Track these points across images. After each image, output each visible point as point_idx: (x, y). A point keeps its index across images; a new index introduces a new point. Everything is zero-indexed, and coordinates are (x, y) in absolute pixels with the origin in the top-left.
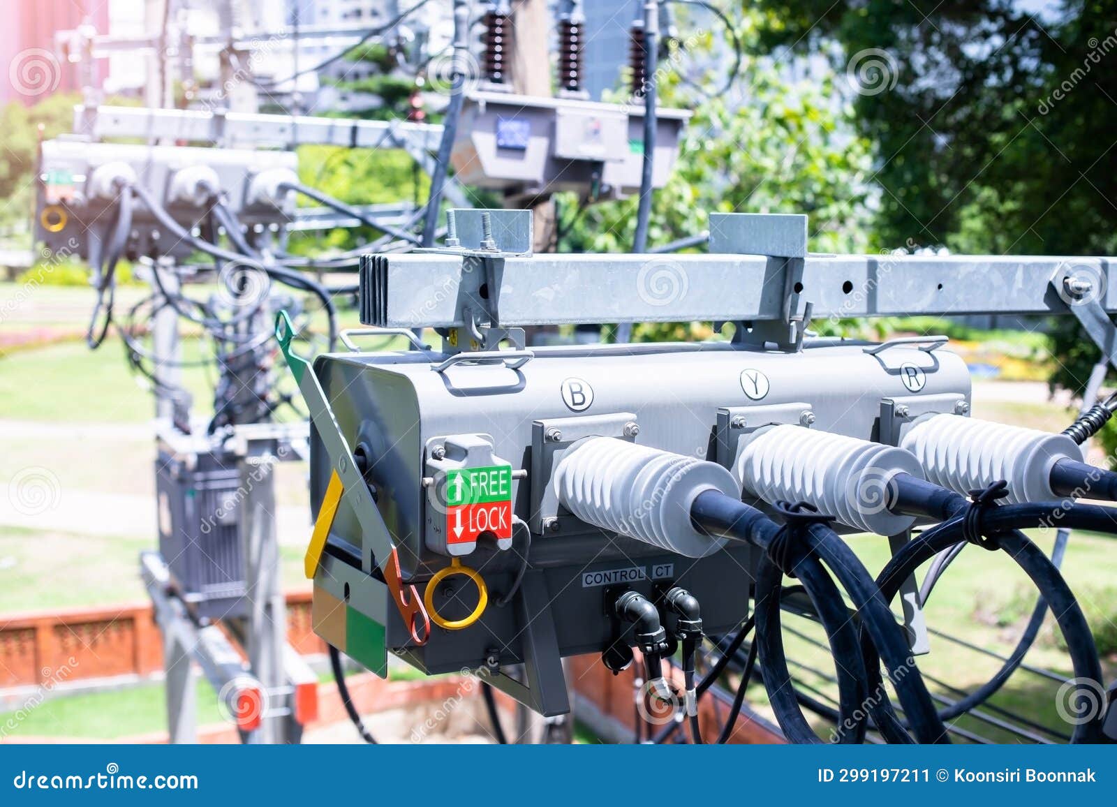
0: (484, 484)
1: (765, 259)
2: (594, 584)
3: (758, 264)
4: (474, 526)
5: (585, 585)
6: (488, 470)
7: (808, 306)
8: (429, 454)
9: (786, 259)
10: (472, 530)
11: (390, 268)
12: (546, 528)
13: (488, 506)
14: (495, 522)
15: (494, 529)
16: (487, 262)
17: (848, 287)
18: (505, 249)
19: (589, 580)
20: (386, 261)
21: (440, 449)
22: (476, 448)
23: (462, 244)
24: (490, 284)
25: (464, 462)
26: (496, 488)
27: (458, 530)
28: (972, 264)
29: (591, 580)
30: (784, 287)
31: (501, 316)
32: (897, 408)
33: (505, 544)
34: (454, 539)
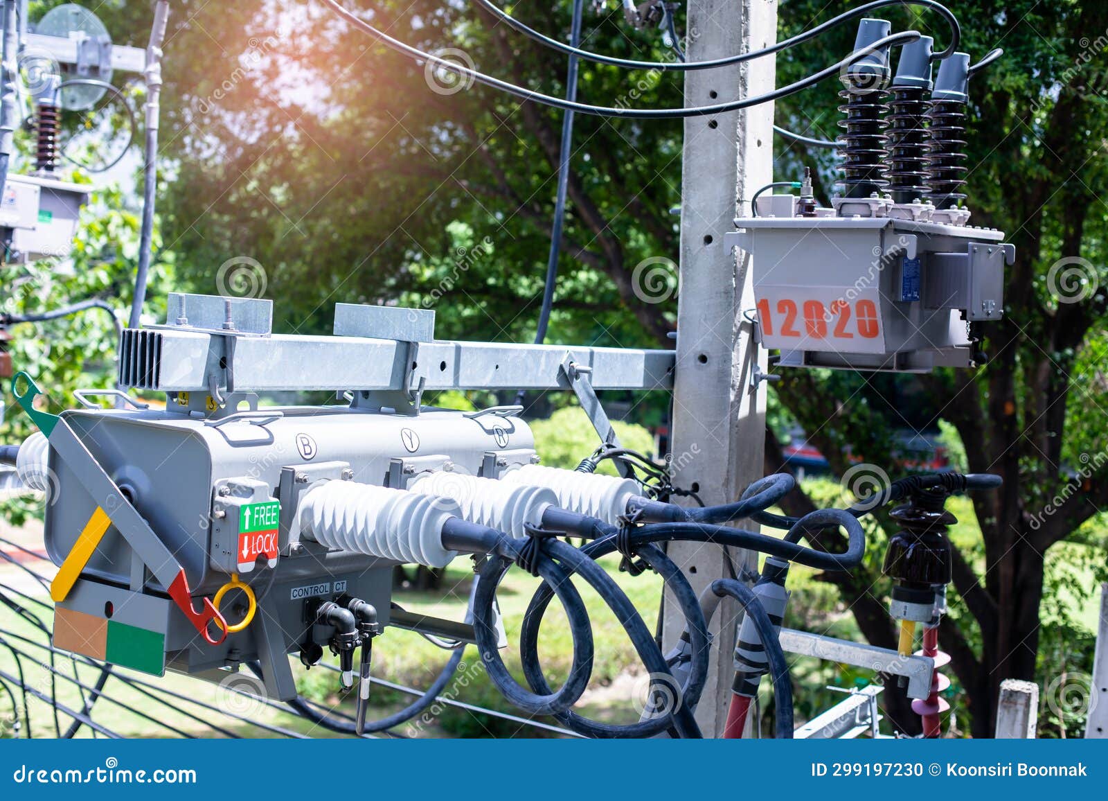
0: (262, 516)
1: (394, 343)
2: (298, 597)
3: (389, 347)
4: (255, 550)
5: (292, 598)
6: (265, 505)
7: (422, 380)
8: (217, 493)
9: (408, 343)
10: (254, 552)
11: (163, 342)
12: (293, 550)
13: (264, 533)
14: (268, 546)
15: (266, 551)
16: (227, 340)
17: (443, 366)
18: (241, 329)
19: (296, 593)
20: (160, 337)
21: (224, 488)
22: (260, 488)
23: (190, 323)
24: (228, 358)
25: (251, 498)
26: (269, 520)
27: (245, 552)
28: (516, 350)
29: (297, 594)
30: (406, 364)
31: (235, 383)
32: (498, 459)
33: (272, 563)
34: (243, 560)
